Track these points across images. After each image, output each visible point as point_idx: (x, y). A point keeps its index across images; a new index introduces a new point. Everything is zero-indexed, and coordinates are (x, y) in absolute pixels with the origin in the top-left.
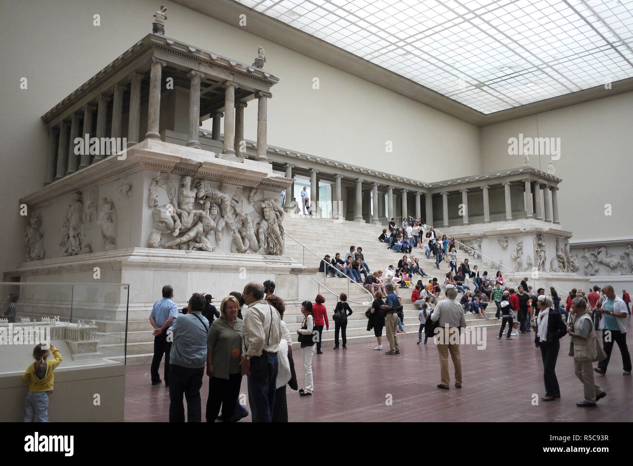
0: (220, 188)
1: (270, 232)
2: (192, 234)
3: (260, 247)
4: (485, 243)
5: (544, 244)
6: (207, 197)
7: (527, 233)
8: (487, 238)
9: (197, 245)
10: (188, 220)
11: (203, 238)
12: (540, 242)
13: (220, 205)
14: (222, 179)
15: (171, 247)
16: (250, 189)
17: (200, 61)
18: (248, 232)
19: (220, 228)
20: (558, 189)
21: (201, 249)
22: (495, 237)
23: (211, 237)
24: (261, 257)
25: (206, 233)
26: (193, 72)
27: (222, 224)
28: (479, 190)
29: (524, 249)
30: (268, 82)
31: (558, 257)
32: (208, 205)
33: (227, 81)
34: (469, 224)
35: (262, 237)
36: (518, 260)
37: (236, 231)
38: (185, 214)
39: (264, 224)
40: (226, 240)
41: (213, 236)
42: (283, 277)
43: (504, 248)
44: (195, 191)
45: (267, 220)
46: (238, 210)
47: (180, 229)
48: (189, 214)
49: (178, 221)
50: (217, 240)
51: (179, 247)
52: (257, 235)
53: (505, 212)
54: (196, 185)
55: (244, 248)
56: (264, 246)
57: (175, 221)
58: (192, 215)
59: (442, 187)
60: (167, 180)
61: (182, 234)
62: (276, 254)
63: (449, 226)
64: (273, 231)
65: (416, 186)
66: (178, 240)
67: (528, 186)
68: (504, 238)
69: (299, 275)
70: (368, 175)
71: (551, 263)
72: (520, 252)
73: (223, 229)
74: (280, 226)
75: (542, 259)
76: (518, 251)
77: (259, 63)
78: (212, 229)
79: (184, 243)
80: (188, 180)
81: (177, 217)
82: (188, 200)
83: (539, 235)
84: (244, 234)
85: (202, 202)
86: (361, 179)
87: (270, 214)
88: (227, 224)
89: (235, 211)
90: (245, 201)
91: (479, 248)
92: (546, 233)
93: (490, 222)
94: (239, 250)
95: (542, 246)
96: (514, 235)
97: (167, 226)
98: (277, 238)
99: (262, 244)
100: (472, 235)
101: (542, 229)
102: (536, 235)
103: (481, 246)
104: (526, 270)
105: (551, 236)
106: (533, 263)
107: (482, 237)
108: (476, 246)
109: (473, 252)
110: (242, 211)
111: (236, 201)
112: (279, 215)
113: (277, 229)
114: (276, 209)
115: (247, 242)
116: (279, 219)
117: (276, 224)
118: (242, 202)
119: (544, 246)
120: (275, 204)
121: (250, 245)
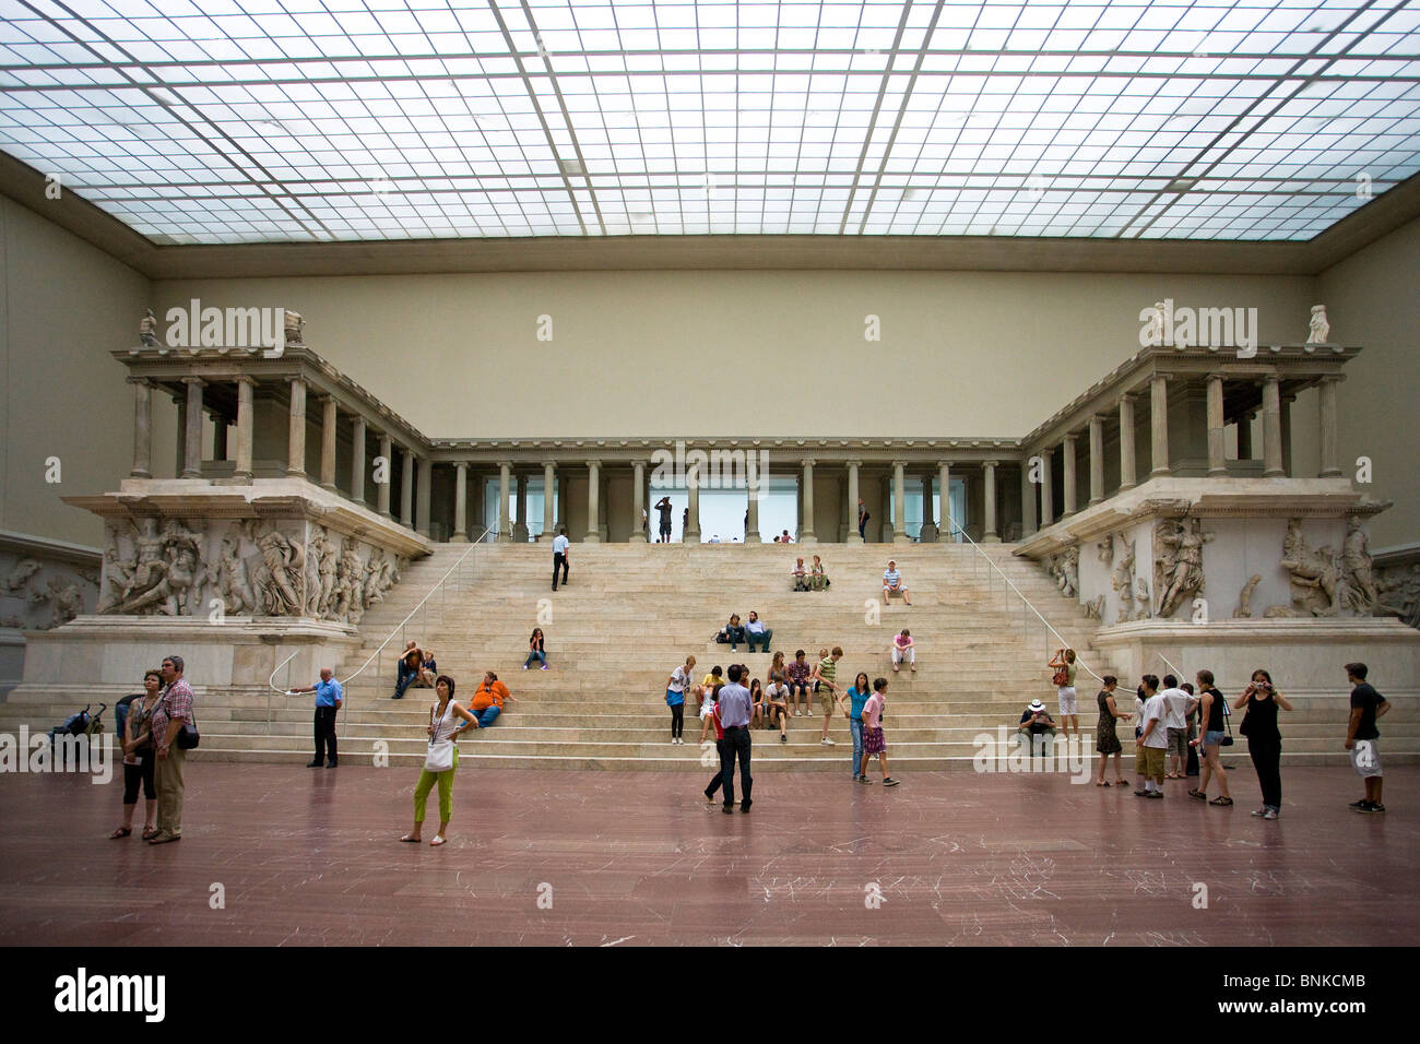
1: (270, 581)
2: (152, 594)
3: (256, 605)
4: (1083, 556)
5: (1189, 542)
6: (175, 542)
7: (1138, 517)
8: (1085, 542)
9: (159, 608)
10: (144, 574)
11: (170, 598)
12: (1172, 539)
13: (194, 551)
18: (234, 585)
19: (197, 583)
21: (165, 614)
22: (1094, 537)
23: (186, 595)
25: (174, 589)
28: (1084, 431)
29: (1137, 560)
32: (174, 552)
33: (235, 376)
34: (1072, 514)
36: (1123, 590)
37: (223, 585)
38: (140, 567)
39: (260, 572)
41: (192, 594)
42: (249, 649)
43: (1107, 563)
44: (159, 536)
45: (266, 564)
47: (132, 588)
48: (145, 566)
49: (131, 578)
50: (194, 599)
52: (249, 587)
53: (1122, 472)
54: (159, 527)
55: (228, 607)
56: (259, 602)
57: (128, 577)
58: (148, 567)
61: (138, 593)
63: (1050, 524)
64: (274, 579)
65: (974, 449)
66: (131, 604)
68: (1108, 537)
69: (278, 647)
70: (822, 449)
71: (1242, 594)
72: (1132, 568)
73: (201, 584)
75: (1177, 585)
76: (1127, 567)
78: (183, 585)
80: (148, 524)
81: (129, 572)
82: (142, 549)
84: (231, 588)
85: (167, 549)
86: (809, 460)
87: (268, 554)
88: (206, 575)
90: (244, 540)
91: (1073, 569)
93: (1099, 501)
95: (1180, 547)
96: (1125, 525)
97: (118, 586)
101: (1178, 501)
102: (1160, 521)
103: (1077, 565)
104: (1139, 616)
105: (1249, 515)
106: (1152, 598)
107: (1076, 542)
108: (1067, 566)
109: (1063, 580)
110: (235, 554)
111: (228, 542)
112: (288, 554)
113: (281, 577)
114: (285, 544)
115: (235, 598)
116: (287, 560)
117: (278, 568)
118: (238, 541)
119: (1186, 547)
120: (280, 537)
121: (243, 603)
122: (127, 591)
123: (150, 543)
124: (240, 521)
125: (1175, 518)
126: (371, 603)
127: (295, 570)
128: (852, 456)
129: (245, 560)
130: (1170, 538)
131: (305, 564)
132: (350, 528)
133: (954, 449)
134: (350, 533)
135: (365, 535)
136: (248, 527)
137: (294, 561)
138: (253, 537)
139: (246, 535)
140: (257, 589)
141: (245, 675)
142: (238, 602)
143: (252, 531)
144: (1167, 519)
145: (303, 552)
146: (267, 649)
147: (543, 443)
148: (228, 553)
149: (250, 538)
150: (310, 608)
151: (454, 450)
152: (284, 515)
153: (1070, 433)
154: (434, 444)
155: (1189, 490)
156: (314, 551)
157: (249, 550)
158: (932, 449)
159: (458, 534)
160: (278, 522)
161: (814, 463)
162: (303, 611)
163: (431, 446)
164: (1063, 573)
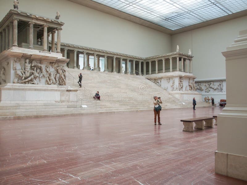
0: (41, 63)
1: (60, 78)
2: (29, 79)
3: (56, 83)
4: (162, 80)
5: (182, 81)
6: (35, 66)
7: (176, 77)
8: (163, 78)
9: (32, 82)
11: (34, 80)
12: (181, 80)
13: (41, 69)
14: (41, 60)
15: (22, 83)
16: (53, 63)
17: (32, 18)
18: (51, 78)
19: (41, 76)
20: (192, 60)
21: (33, 84)
22: (166, 78)
23: (37, 79)
24: (56, 86)
25: (35, 78)
26: (30, 22)
27: (42, 75)
28: (161, 60)
29: (175, 83)
30: (61, 24)
31: (189, 85)
32: (35, 69)
33: (44, 25)
34: (158, 73)
35: (57, 79)
36: (173, 86)
37: (47, 77)
38: (26, 72)
39: (58, 75)
40: (43, 80)
41: (38, 79)
42: (64, 93)
43: (169, 82)
44: (31, 64)
45: (59, 74)
46: (48, 70)
47: (25, 77)
48: (28, 72)
49: (24, 74)
50: (40, 80)
51: (25, 83)
52: (55, 79)
53: (170, 69)
54: (31, 62)
55: (50, 83)
56: (58, 82)
57: (23, 74)
58: (29, 72)
59: (149, 59)
60: (20, 60)
61: (25, 78)
62: (63, 85)
63: (151, 74)
64: (61, 77)
65: (139, 59)
66: (24, 81)
67: (178, 59)
68: (169, 78)
69: (70, 92)
71: (186, 88)
73: (42, 77)
74: (64, 76)
75: (181, 86)
76: (173, 83)
77: (57, 18)
78: (37, 77)
79: (27, 82)
80: (28, 61)
81: (23, 73)
82: (27, 67)
83: (181, 78)
84: (50, 78)
85: (33, 68)
87: (60, 72)
88: (43, 75)
89: (47, 70)
90: (51, 67)
93: (165, 72)
94: (48, 84)
96: (172, 77)
97: (20, 76)
98: (63, 79)
99: (57, 82)
100: (158, 77)
103: (161, 82)
104: (175, 90)
105: (187, 78)
107: (161, 78)
108: (159, 81)
109: (158, 84)
111: (47, 67)
112: (64, 71)
113: (63, 76)
114: (63, 69)
116: (64, 73)
121: (53, 82)
122: (23, 78)
123: (28, 66)
124: (50, 62)
128: (120, 57)
133: (136, 58)
138: (53, 67)
141: (63, 98)
143: (54, 65)
146: (68, 93)
152: (62, 62)
153: (157, 60)
155: (183, 74)
157: (52, 70)
160: (59, 64)
161: (116, 57)
164: (158, 82)
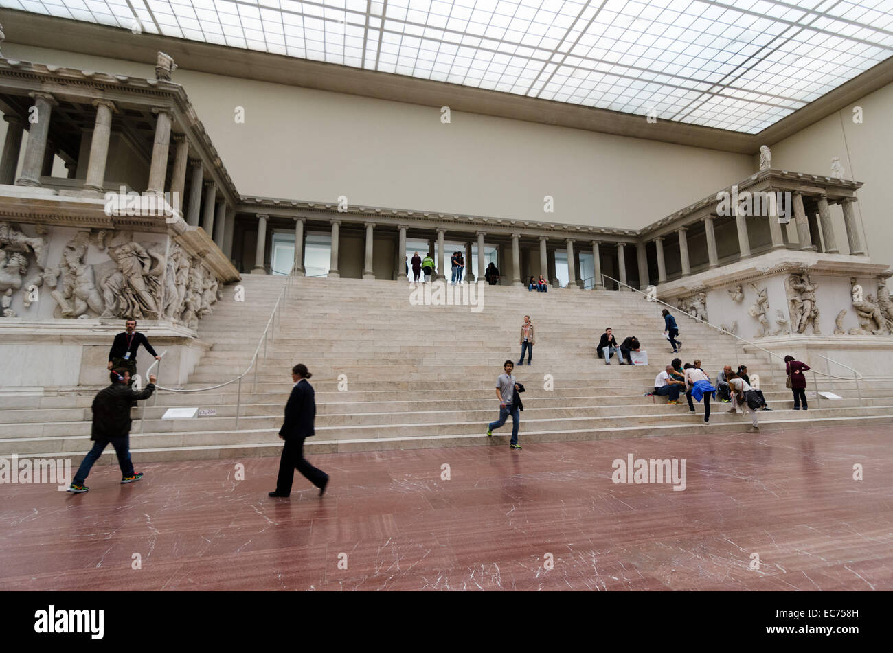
1: (124, 288)
3: (105, 309)
4: (711, 298)
5: (809, 288)
6: (4, 244)
7: (772, 274)
8: (713, 290)
12: (800, 285)
13: (29, 254)
18: (78, 289)
19: (28, 285)
20: (854, 200)
22: (724, 286)
28: (700, 224)
29: (770, 300)
31: (858, 309)
34: (691, 275)
36: (762, 317)
37: (62, 289)
39: (114, 278)
41: (20, 297)
43: (740, 302)
45: (121, 271)
50: (24, 302)
55: (66, 310)
59: (653, 232)
62: (134, 317)
63: (667, 282)
65: (614, 235)
68: (739, 286)
70: (526, 227)
71: (836, 321)
72: (765, 305)
74: (148, 279)
75: (807, 314)
76: (760, 304)
83: (798, 275)
84: (74, 291)
86: (517, 234)
87: (124, 262)
91: (702, 306)
92: (813, 270)
93: (718, 266)
94: (62, 315)
95: (804, 291)
96: (753, 279)
98: (138, 295)
99: (108, 305)
100: (691, 288)
101: (802, 263)
102: (790, 275)
103: (704, 304)
104: (777, 333)
105: (833, 274)
106: (789, 322)
107: (705, 290)
108: (697, 304)
109: (694, 312)
110: (81, 261)
111: (72, 249)
112: (148, 263)
113: (139, 284)
114: (145, 255)
115: (78, 302)
116: (147, 269)
117: (135, 276)
118: (86, 249)
119: (809, 291)
120: (139, 248)
121: (88, 307)
124: (89, 230)
125: (798, 274)
126: (203, 314)
127: (155, 278)
128: (542, 234)
129: (93, 267)
130: (798, 286)
131: (165, 271)
132: (195, 248)
133: (602, 234)
134: (194, 253)
135: (204, 257)
136: (100, 236)
137: (152, 271)
138: (104, 245)
139: (96, 243)
140: (108, 295)
142: (82, 306)
143: (104, 240)
144: (794, 274)
145: (163, 261)
147: (332, 206)
148: (72, 259)
149: (101, 246)
150: (166, 313)
151: (259, 205)
152: (145, 228)
153: (685, 226)
154: (242, 199)
155: (808, 259)
156: (173, 263)
157: (97, 257)
158: (590, 233)
159: (258, 268)
160: (135, 234)
161: (520, 236)
162: (159, 316)
163: (239, 199)
164: (693, 308)
